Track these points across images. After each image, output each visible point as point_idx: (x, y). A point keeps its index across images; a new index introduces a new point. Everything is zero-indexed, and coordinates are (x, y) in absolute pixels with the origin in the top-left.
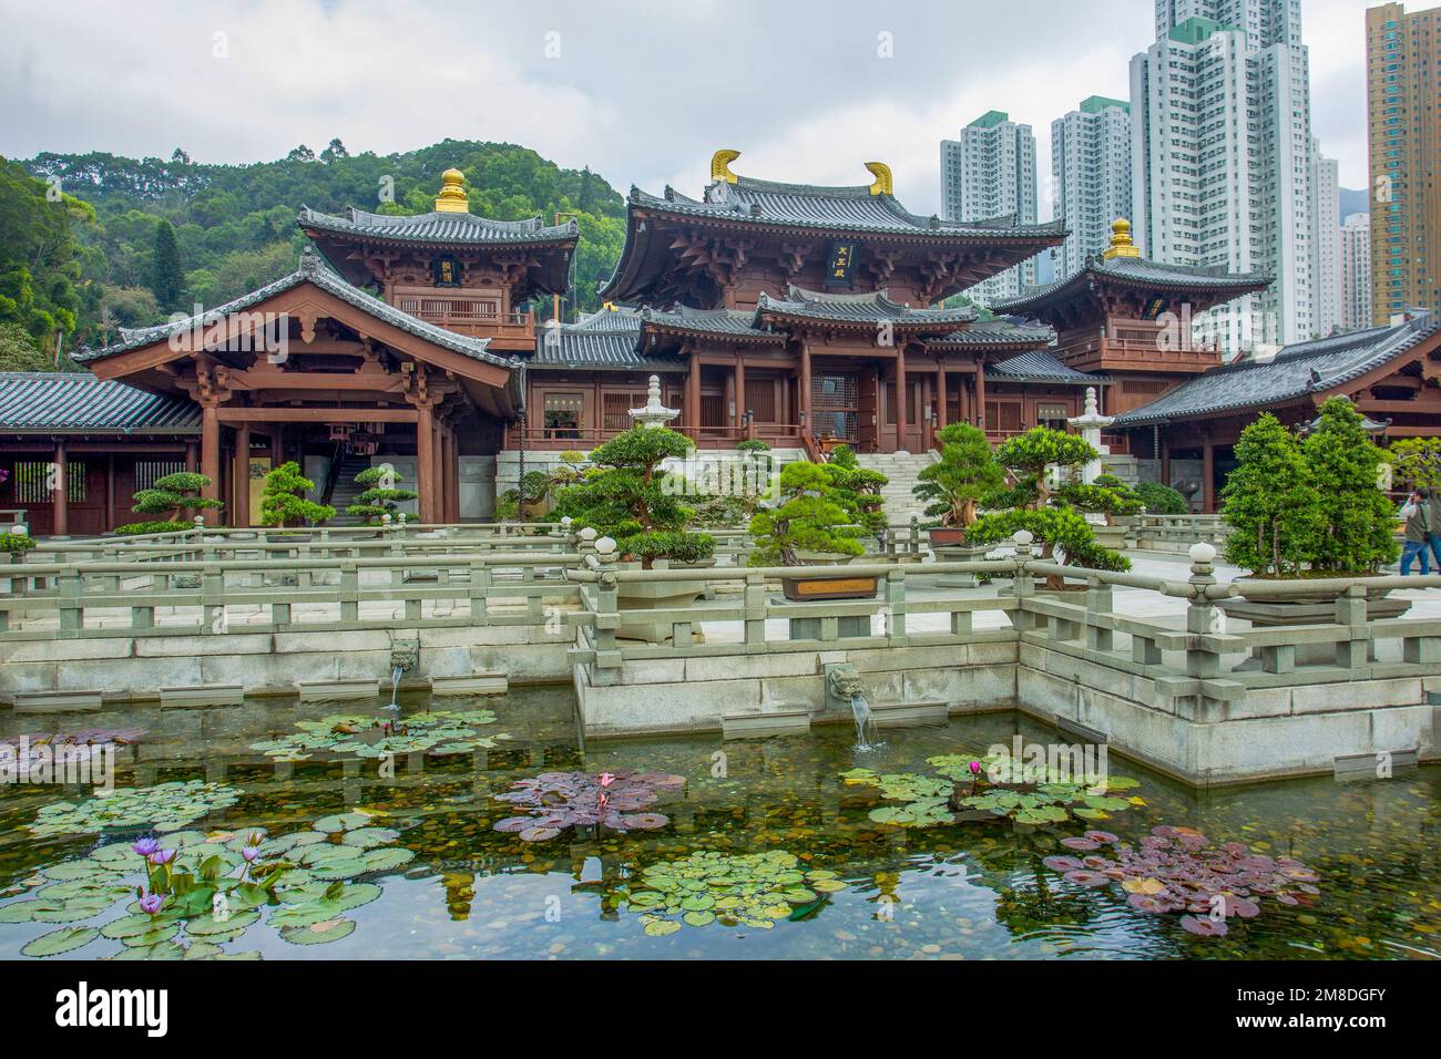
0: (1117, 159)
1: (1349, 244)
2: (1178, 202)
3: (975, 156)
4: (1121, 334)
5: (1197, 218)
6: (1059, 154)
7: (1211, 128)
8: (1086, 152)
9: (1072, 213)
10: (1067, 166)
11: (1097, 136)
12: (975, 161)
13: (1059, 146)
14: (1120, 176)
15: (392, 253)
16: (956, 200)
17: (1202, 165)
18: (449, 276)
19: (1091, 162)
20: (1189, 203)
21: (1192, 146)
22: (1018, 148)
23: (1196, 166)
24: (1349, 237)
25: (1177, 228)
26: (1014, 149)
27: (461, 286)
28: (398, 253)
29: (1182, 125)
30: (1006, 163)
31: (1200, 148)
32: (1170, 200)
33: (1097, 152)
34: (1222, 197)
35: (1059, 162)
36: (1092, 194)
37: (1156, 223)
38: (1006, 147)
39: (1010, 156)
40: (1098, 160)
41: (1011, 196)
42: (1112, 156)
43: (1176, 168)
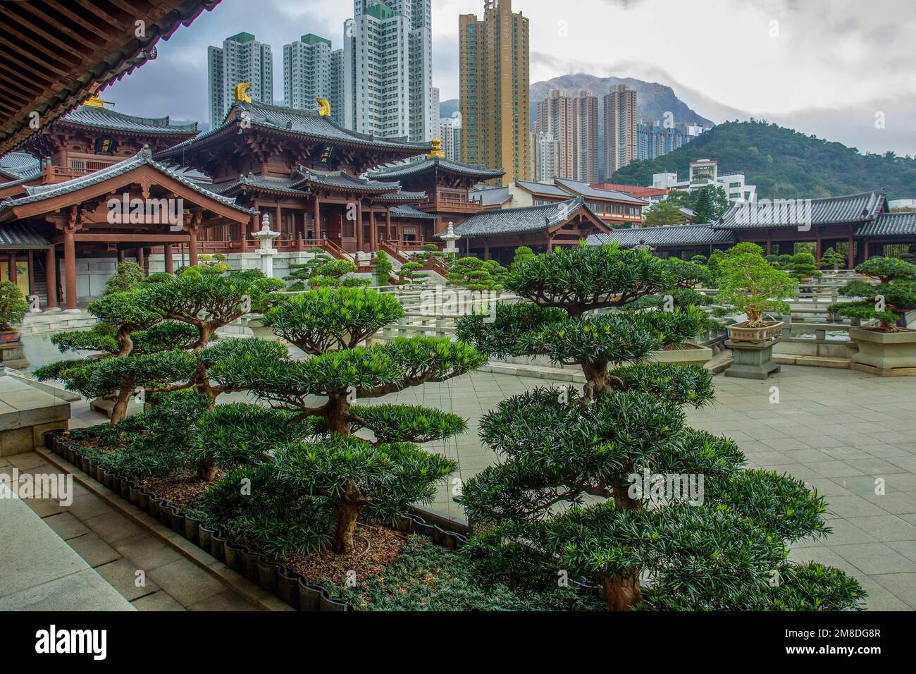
0: (324, 73)
1: (444, 134)
2: (372, 106)
3: (233, 60)
4: (442, 194)
5: (382, 116)
6: (288, 66)
7: (389, 68)
8: (305, 67)
9: (296, 103)
10: (294, 73)
11: (312, 58)
12: (233, 62)
13: (288, 61)
14: (327, 84)
15: (71, 132)
16: (219, 86)
17: (384, 87)
18: (106, 149)
19: (308, 73)
20: (377, 108)
21: (379, 76)
22: (262, 58)
23: (381, 88)
24: (444, 131)
25: (371, 121)
26: (259, 58)
27: (113, 155)
28: (74, 132)
29: (374, 64)
30: (254, 68)
31: (384, 78)
32: (367, 105)
33: (312, 68)
34: (395, 107)
35: (288, 70)
36: (309, 93)
37: (359, 117)
38: (254, 57)
39: (257, 62)
40: (312, 73)
41: (257, 87)
42: (321, 71)
43: (370, 88)
